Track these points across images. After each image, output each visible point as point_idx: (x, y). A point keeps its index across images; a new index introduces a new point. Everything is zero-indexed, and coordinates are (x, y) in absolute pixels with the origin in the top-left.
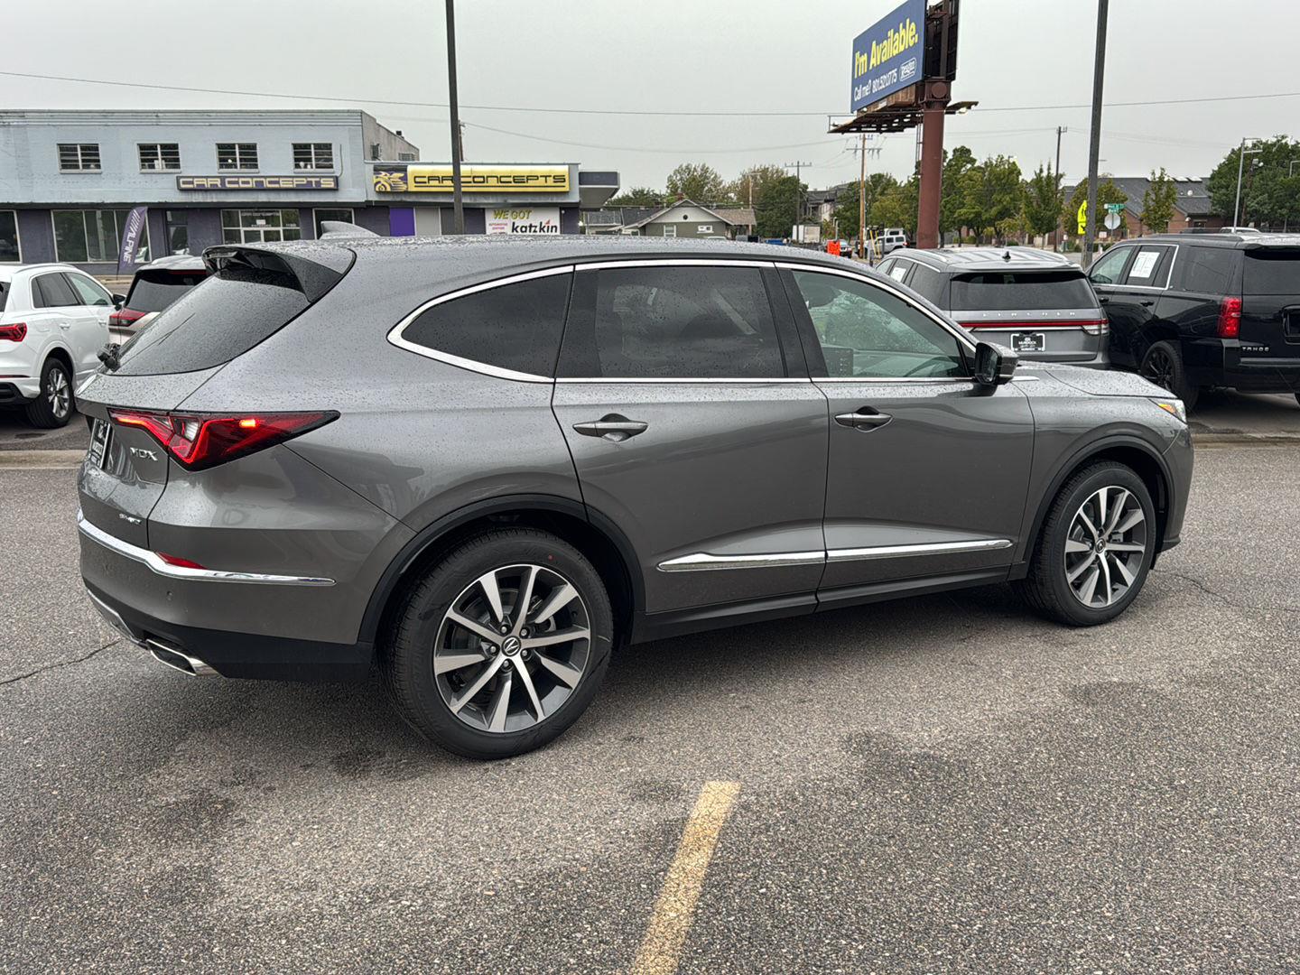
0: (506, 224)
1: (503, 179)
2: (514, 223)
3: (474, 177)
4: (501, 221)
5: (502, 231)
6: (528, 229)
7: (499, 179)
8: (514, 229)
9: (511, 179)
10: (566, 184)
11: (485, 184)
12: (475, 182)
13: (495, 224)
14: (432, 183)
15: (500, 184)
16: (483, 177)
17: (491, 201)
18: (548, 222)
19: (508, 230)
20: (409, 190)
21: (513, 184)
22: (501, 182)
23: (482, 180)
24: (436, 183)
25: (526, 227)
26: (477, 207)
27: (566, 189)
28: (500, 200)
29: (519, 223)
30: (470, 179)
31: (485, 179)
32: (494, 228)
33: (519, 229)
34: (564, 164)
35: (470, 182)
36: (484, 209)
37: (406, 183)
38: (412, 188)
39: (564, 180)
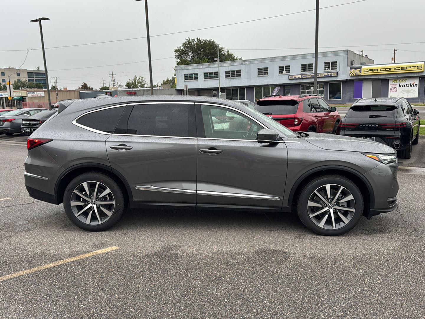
0: (397, 85)
1: (397, 69)
2: (400, 84)
3: (386, 69)
4: (395, 83)
5: (395, 87)
6: (405, 86)
7: (395, 69)
8: (400, 86)
9: (400, 68)
10: (423, 69)
11: (390, 71)
12: (386, 70)
14: (370, 72)
15: (395, 70)
16: (389, 68)
17: (392, 76)
18: (414, 83)
19: (397, 86)
20: (362, 75)
21: (401, 70)
22: (396, 70)
23: (389, 69)
24: (372, 72)
25: (405, 85)
26: (386, 79)
27: (422, 70)
28: (395, 76)
29: (402, 84)
30: (384, 70)
31: (390, 69)
32: (392, 86)
33: (402, 86)
34: (422, 62)
35: (384, 71)
36: (389, 80)
37: (361, 72)
38: (363, 74)
39: (422, 67)
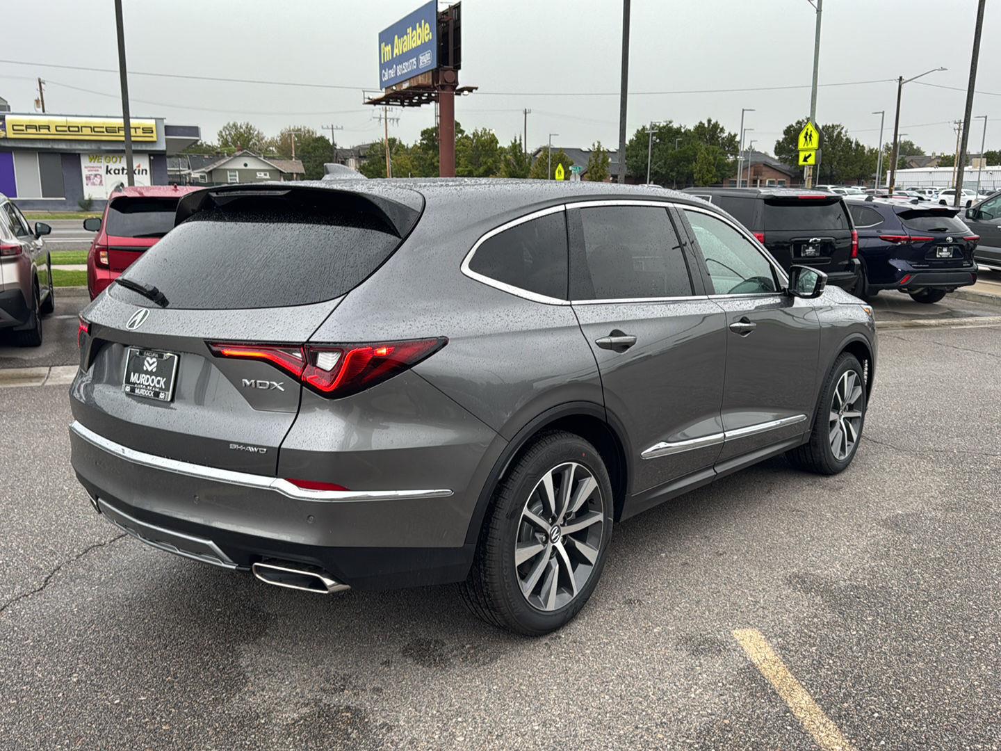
0: (101, 167)
1: (96, 129)
2: (107, 167)
3: (69, 127)
4: (96, 164)
5: (97, 173)
6: (121, 172)
7: (93, 129)
8: (108, 171)
9: (104, 130)
10: (154, 135)
11: (80, 133)
12: (70, 131)
13: (89, 167)
14: (30, 131)
15: (93, 133)
16: (78, 127)
17: (85, 147)
18: (139, 166)
19: (103, 171)
20: (8, 136)
21: (106, 134)
22: (95, 132)
23: (76, 129)
24: (34, 131)
25: (119, 170)
26: (73, 152)
27: (154, 139)
28: (94, 147)
29: (112, 166)
30: (66, 129)
31: (80, 129)
32: (89, 171)
33: (112, 172)
34: (151, 118)
35: (66, 131)
36: (79, 154)
37: (5, 131)
38: (10, 134)
39: (152, 132)
